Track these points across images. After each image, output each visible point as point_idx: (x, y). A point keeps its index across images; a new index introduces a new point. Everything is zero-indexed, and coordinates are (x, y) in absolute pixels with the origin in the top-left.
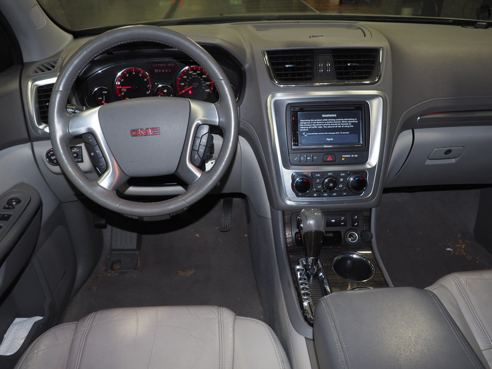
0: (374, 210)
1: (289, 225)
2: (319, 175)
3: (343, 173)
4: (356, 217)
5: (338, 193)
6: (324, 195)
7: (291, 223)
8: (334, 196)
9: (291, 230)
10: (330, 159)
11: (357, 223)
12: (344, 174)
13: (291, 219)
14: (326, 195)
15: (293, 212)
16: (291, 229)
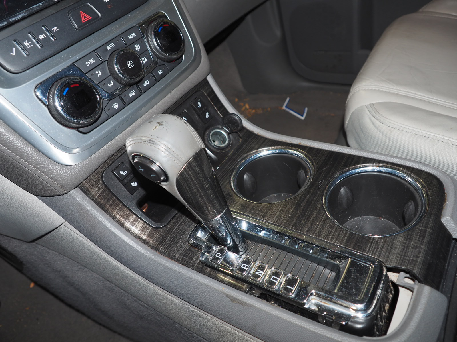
0: (210, 79)
1: (113, 202)
2: (92, 61)
3: (130, 34)
4: (199, 103)
5: (149, 77)
6: (130, 95)
7: (113, 195)
8: (149, 87)
9: (126, 206)
10: (85, 17)
11: (207, 114)
12: (134, 35)
13: (106, 186)
14: (134, 94)
15: (100, 173)
16: (124, 205)
